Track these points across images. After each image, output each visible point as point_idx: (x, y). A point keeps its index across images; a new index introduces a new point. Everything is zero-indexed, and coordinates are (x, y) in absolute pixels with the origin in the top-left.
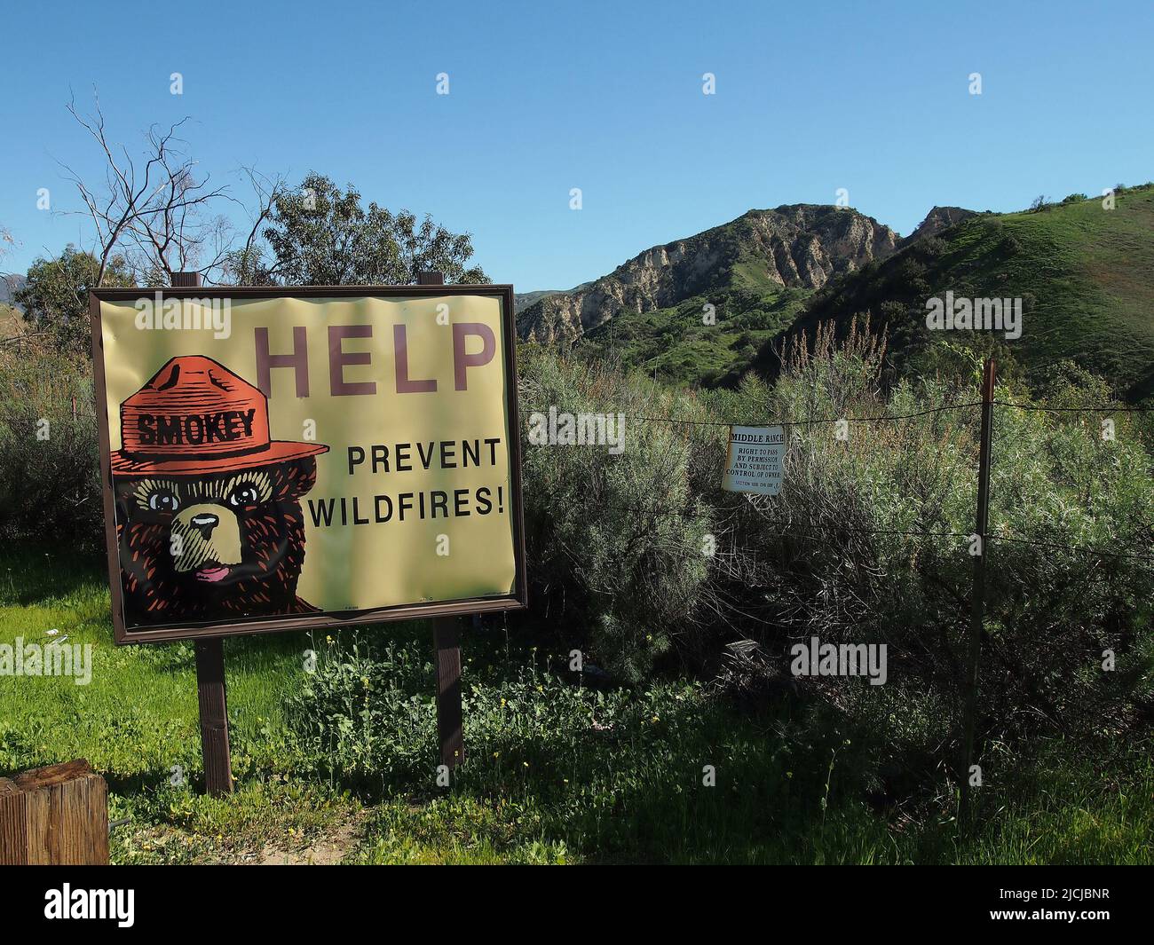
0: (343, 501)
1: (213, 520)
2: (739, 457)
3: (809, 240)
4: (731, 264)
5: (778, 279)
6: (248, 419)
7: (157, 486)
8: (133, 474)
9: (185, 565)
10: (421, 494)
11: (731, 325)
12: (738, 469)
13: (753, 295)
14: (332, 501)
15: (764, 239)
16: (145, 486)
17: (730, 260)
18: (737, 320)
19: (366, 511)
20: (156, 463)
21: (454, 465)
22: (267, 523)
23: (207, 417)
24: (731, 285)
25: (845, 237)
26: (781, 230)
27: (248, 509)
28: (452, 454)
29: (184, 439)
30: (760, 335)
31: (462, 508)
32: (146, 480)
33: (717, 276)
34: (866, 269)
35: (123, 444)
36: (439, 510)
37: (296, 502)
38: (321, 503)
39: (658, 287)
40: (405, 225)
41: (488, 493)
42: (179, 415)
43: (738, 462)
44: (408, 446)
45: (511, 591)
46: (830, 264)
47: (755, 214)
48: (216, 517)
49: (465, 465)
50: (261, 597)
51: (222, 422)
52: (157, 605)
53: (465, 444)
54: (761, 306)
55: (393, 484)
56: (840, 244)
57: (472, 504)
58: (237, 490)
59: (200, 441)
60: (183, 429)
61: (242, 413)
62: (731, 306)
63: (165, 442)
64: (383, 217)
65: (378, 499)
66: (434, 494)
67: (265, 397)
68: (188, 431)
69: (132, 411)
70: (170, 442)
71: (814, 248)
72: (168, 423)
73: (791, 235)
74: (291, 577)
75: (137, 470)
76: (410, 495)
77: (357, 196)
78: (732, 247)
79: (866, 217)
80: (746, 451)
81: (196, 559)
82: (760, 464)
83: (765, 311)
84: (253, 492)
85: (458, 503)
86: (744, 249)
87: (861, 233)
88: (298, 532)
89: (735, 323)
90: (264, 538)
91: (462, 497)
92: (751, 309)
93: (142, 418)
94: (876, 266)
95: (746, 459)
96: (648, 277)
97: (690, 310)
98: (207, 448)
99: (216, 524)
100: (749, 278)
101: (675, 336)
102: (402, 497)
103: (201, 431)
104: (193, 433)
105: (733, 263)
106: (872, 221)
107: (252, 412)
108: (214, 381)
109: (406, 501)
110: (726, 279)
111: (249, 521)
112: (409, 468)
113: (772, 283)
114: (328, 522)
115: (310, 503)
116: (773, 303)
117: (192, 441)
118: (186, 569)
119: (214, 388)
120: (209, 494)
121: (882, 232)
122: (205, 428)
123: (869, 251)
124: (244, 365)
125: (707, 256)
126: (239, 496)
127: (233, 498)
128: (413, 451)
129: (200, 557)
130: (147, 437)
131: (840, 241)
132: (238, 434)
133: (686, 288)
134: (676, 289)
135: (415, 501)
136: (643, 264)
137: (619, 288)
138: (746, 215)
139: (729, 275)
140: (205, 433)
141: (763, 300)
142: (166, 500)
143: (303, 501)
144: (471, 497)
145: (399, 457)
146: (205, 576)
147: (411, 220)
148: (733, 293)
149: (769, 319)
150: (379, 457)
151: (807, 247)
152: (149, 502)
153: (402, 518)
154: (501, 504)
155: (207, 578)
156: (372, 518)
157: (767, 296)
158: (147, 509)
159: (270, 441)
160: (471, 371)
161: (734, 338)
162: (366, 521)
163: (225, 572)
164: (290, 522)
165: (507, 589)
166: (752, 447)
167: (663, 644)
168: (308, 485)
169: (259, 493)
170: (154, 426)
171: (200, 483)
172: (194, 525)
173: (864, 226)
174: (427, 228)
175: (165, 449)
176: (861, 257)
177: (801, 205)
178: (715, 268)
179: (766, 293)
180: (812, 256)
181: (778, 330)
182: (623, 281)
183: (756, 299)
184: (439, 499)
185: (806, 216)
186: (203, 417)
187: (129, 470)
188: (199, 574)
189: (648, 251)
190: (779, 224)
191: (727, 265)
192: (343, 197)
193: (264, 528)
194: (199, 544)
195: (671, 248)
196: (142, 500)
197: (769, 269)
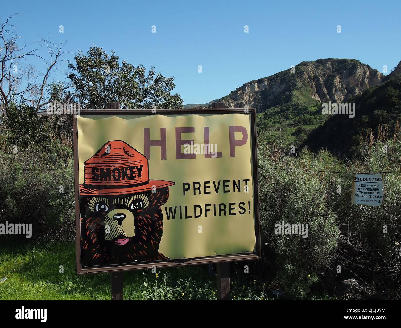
0: (180, 207)
1: (123, 216)
2: (359, 189)
3: (334, 77)
4: (292, 90)
5: (317, 98)
6: (140, 170)
7: (99, 200)
8: (88, 194)
9: (110, 237)
10: (215, 205)
11: (293, 123)
12: (358, 194)
13: (304, 107)
14: (176, 208)
15: (309, 77)
16: (93, 200)
17: (292, 88)
18: (295, 120)
19: (190, 213)
20: (99, 189)
21: (229, 191)
22: (147, 218)
23: (122, 169)
24: (292, 101)
25: (353, 75)
26: (319, 72)
27: (138, 211)
28: (228, 186)
29: (112, 179)
30: (308, 128)
31: (233, 211)
32: (94, 198)
33: (284, 96)
34: (366, 93)
35: (85, 181)
36: (222, 212)
37: (159, 208)
38: (171, 208)
39: (253, 103)
40: (140, 72)
41: (244, 205)
42: (110, 167)
43: (359, 191)
44: (209, 182)
45: (254, 251)
46: (346, 90)
47: (304, 64)
48: (124, 215)
49: (234, 191)
50: (143, 253)
51: (128, 171)
52: (97, 256)
53: (234, 182)
54: (308, 112)
55: (202, 200)
56: (351, 80)
57: (237, 210)
58: (134, 203)
59: (119, 180)
60: (112, 174)
61: (137, 167)
62: (292, 113)
63: (103, 180)
64: (130, 68)
65: (196, 207)
66: (220, 205)
67: (147, 159)
68: (114, 175)
69: (89, 166)
70: (106, 180)
71: (337, 81)
72: (105, 171)
73: (324, 75)
74: (157, 243)
75: (91, 193)
76: (210, 205)
77: (117, 58)
78: (292, 81)
79: (365, 65)
80: (362, 185)
81: (115, 235)
82: (370, 191)
83: (311, 115)
84: (141, 203)
85: (231, 209)
86: (299, 83)
87: (362, 73)
88: (160, 222)
89: (294, 121)
90: (145, 225)
91: (232, 206)
92: (303, 114)
93: (94, 169)
94: (371, 91)
95: (362, 189)
96: (247, 97)
97: (270, 115)
98: (121, 183)
99: (124, 218)
100: (301, 98)
101: (262, 128)
102: (206, 206)
103: (119, 175)
104: (116, 176)
105: (293, 90)
106: (368, 67)
107: (141, 166)
108: (126, 152)
109: (208, 208)
110: (289, 98)
111: (139, 217)
112: (209, 193)
113: (314, 100)
114: (173, 218)
115: (166, 208)
116: (315, 111)
117: (115, 180)
118: (110, 239)
119: (125, 155)
120: (122, 204)
121: (374, 73)
122: (121, 174)
123: (367, 83)
124: (138, 145)
125: (279, 86)
126: (135, 205)
127: (132, 206)
128: (211, 185)
129: (117, 233)
130: (96, 178)
131: (351, 78)
132: (135, 177)
133: (268, 103)
134: (263, 104)
135: (211, 208)
136: (245, 90)
137: (232, 103)
138: (300, 64)
139: (291, 96)
140: (121, 176)
141: (309, 109)
142: (103, 207)
143: (163, 208)
144: (236, 206)
145: (205, 187)
146: (119, 242)
147: (143, 69)
148: (293, 106)
149: (313, 119)
150: (197, 187)
151: (333, 81)
152: (95, 208)
153: (206, 216)
154: (249, 210)
155: (119, 243)
156: (193, 216)
157: (312, 107)
158: (94, 211)
159: (149, 180)
160: (237, 148)
161: (294, 129)
162: (190, 217)
163: (128, 240)
164: (157, 217)
165: (252, 249)
166: (364, 184)
167: (316, 279)
168: (165, 200)
169: (143, 204)
170: (99, 173)
171: (118, 199)
172: (114, 218)
173: (364, 69)
174: (152, 74)
175: (104, 183)
176: (362, 86)
177: (329, 59)
178: (283, 92)
179: (311, 106)
180: (336, 86)
181: (318, 125)
182: (234, 99)
183: (306, 108)
184: (222, 207)
185: (332, 65)
186: (120, 169)
187: (87, 193)
188: (116, 241)
189: (248, 83)
190: (317, 69)
191: (290, 91)
192: (109, 58)
193: (145, 220)
194: (117, 227)
195: (260, 81)
196: (91, 207)
197: (313, 93)
